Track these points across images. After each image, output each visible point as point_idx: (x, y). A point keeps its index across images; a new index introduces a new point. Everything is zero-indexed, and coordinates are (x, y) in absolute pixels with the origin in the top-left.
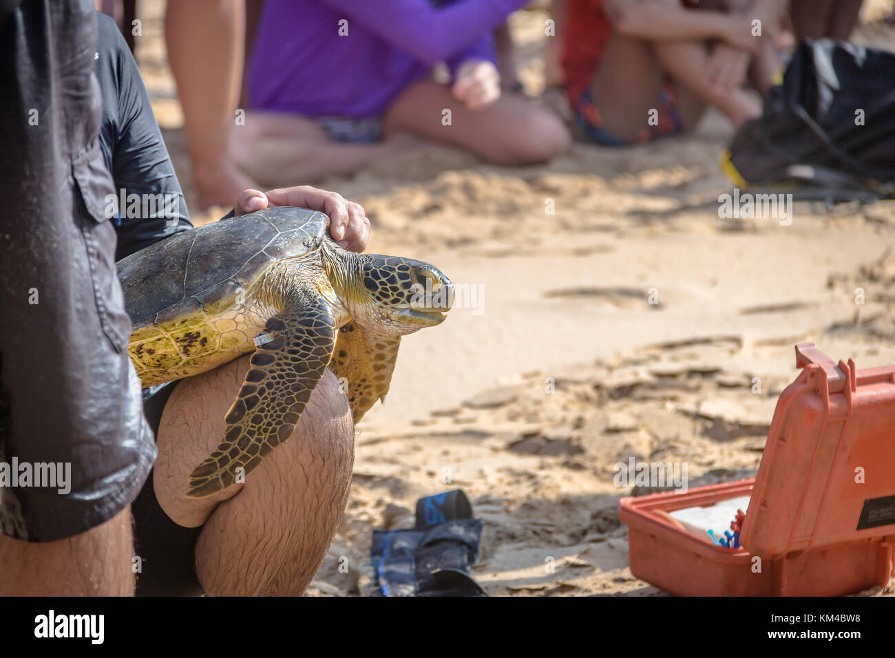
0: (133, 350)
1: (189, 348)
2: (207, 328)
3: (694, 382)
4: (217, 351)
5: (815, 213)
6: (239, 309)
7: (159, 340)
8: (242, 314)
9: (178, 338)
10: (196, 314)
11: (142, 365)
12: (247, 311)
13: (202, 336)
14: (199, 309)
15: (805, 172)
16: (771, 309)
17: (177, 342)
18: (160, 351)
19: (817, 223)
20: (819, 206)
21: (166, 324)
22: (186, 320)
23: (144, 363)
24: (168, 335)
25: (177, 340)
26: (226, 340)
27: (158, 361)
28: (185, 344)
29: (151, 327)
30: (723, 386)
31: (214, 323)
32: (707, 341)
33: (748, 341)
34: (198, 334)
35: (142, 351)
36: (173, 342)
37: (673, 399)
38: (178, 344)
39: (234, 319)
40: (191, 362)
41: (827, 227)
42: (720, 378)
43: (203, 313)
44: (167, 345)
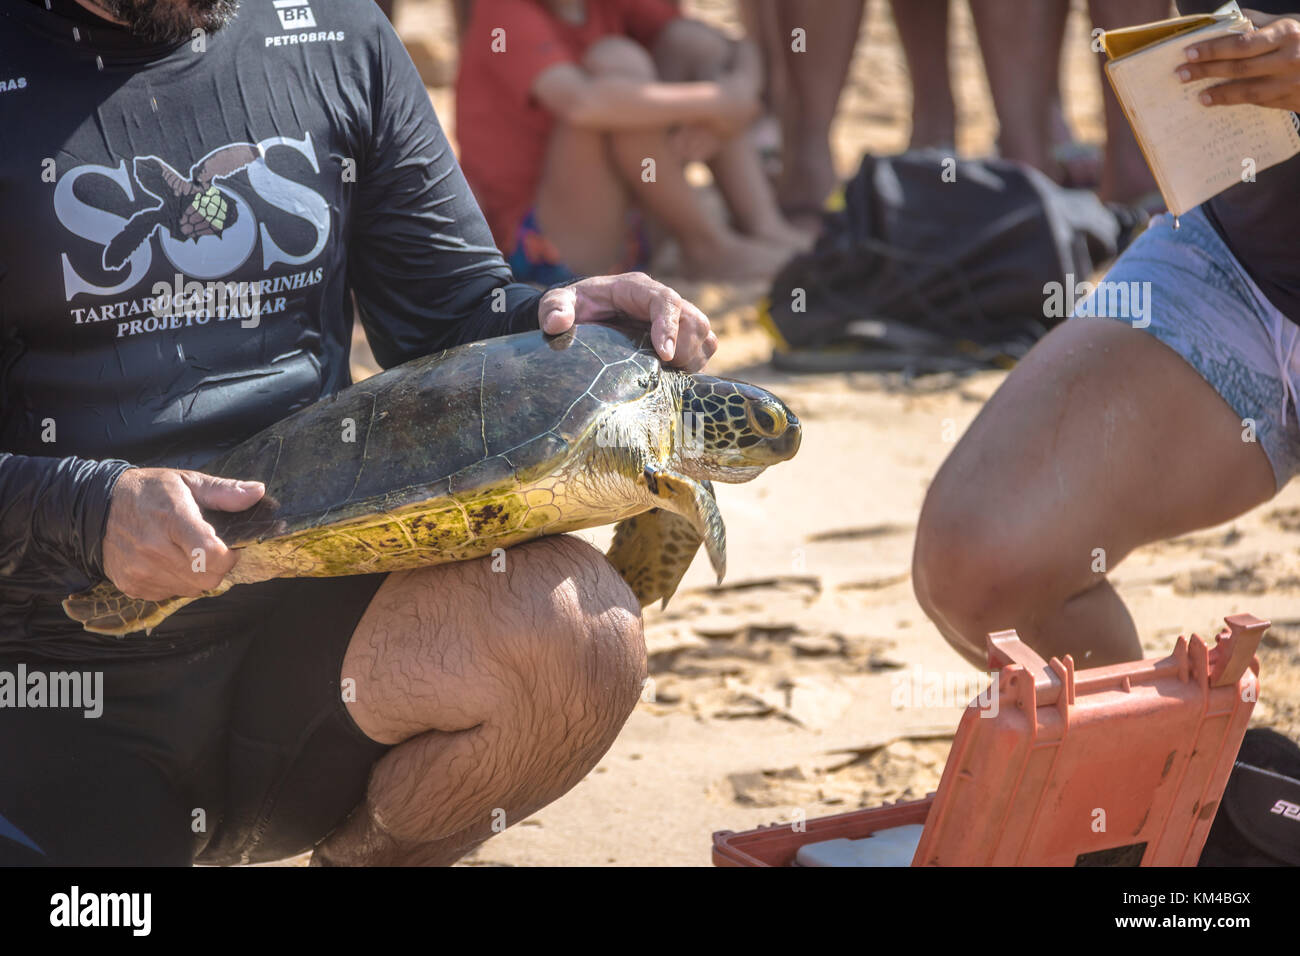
0: (409, 522)
1: (483, 525)
2: (513, 500)
3: (760, 646)
4: (517, 531)
5: (891, 390)
6: (560, 476)
7: (448, 511)
8: (563, 482)
9: (473, 511)
10: (505, 482)
11: (412, 542)
12: (571, 479)
13: (505, 511)
14: (511, 475)
15: (873, 329)
16: (852, 535)
17: (470, 516)
18: (444, 526)
19: (896, 403)
20: (895, 378)
21: (463, 494)
22: (491, 490)
23: (416, 540)
24: (462, 507)
25: (472, 513)
26: (534, 518)
27: (436, 538)
28: (480, 519)
29: (443, 497)
30: (803, 652)
31: (525, 493)
32: (769, 584)
33: (827, 584)
34: (501, 508)
35: (420, 523)
36: (465, 515)
37: (735, 673)
38: (471, 519)
39: (551, 490)
40: (478, 543)
41: (908, 409)
42: (797, 640)
43: (514, 480)
44: (456, 518)
